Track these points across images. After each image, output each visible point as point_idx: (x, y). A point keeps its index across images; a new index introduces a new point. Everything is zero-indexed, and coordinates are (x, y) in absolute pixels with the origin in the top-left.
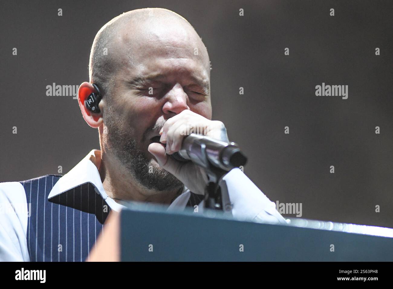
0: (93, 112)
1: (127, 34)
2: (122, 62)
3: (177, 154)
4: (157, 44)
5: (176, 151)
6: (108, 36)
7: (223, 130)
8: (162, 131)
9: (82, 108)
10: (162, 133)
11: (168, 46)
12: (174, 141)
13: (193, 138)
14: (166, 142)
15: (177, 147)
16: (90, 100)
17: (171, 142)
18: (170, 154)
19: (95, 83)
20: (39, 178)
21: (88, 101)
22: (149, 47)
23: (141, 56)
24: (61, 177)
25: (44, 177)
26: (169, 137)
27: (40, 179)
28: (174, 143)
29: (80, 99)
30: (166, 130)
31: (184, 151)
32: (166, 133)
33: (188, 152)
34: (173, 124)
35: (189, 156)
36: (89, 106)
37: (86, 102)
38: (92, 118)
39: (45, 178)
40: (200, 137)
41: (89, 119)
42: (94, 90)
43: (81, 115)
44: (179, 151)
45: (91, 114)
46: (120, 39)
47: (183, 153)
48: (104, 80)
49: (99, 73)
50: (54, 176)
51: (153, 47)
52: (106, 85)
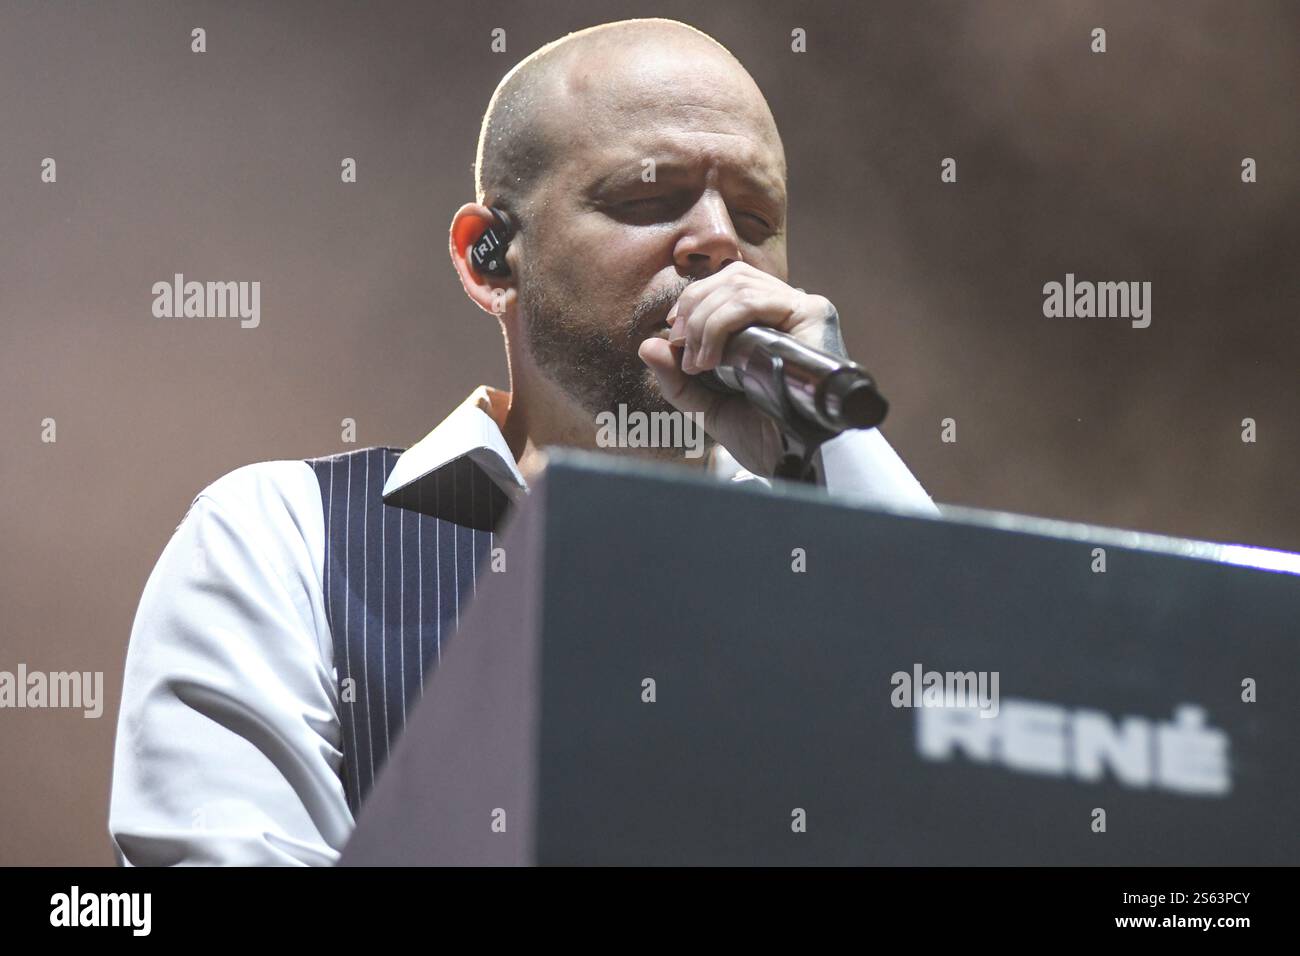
0: (490, 273)
2: (571, 143)
5: (707, 369)
7: (831, 320)
8: (674, 312)
9: (461, 265)
10: (673, 321)
12: (704, 342)
14: (683, 341)
15: (711, 357)
16: (484, 245)
17: (697, 343)
19: (497, 204)
20: (350, 453)
24: (403, 451)
25: (362, 450)
26: (691, 330)
27: (353, 456)
28: (704, 349)
29: (455, 248)
30: (686, 314)
31: (730, 369)
32: (685, 319)
33: (738, 373)
34: (704, 297)
35: (741, 384)
36: (481, 261)
37: (473, 255)
38: (487, 290)
39: (364, 453)
40: (772, 337)
42: (493, 222)
43: (460, 286)
44: (717, 369)
45: (485, 279)
47: (725, 373)
49: (512, 176)
50: (387, 449)
52: (528, 206)
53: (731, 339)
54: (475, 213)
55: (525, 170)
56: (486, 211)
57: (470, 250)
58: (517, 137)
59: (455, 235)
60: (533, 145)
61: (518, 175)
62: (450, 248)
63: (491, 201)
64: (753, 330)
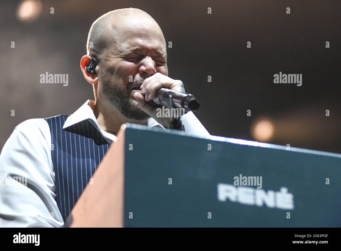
0: (91, 73)
1: (115, 24)
3: (152, 101)
4: (135, 30)
5: (152, 99)
6: (102, 25)
7: (182, 86)
8: (142, 86)
9: (84, 71)
10: (142, 88)
11: (142, 31)
12: (150, 92)
13: (162, 91)
14: (145, 93)
15: (152, 96)
16: (90, 66)
17: (148, 93)
18: (147, 101)
19: (92, 56)
20: (55, 116)
21: (88, 67)
22: (131, 32)
23: (125, 37)
24: (69, 116)
26: (147, 90)
27: (56, 117)
28: (151, 94)
30: (145, 86)
31: (157, 99)
32: (145, 88)
33: (160, 100)
34: (150, 81)
35: (161, 103)
36: (89, 70)
37: (87, 68)
38: (90, 78)
39: (59, 116)
40: (167, 90)
41: (89, 79)
42: (92, 60)
43: (83, 76)
44: (154, 100)
45: (90, 75)
46: (110, 27)
47: (156, 100)
48: (99, 53)
49: (96, 49)
50: (64, 115)
51: (133, 32)
52: (101, 56)
53: (157, 91)
54: (87, 58)
55: (99, 48)
56: (90, 57)
57: (86, 67)
58: (97, 39)
59: (82, 63)
60: (101, 42)
61: (97, 49)
62: (81, 66)
63: (91, 55)
64: (163, 89)
